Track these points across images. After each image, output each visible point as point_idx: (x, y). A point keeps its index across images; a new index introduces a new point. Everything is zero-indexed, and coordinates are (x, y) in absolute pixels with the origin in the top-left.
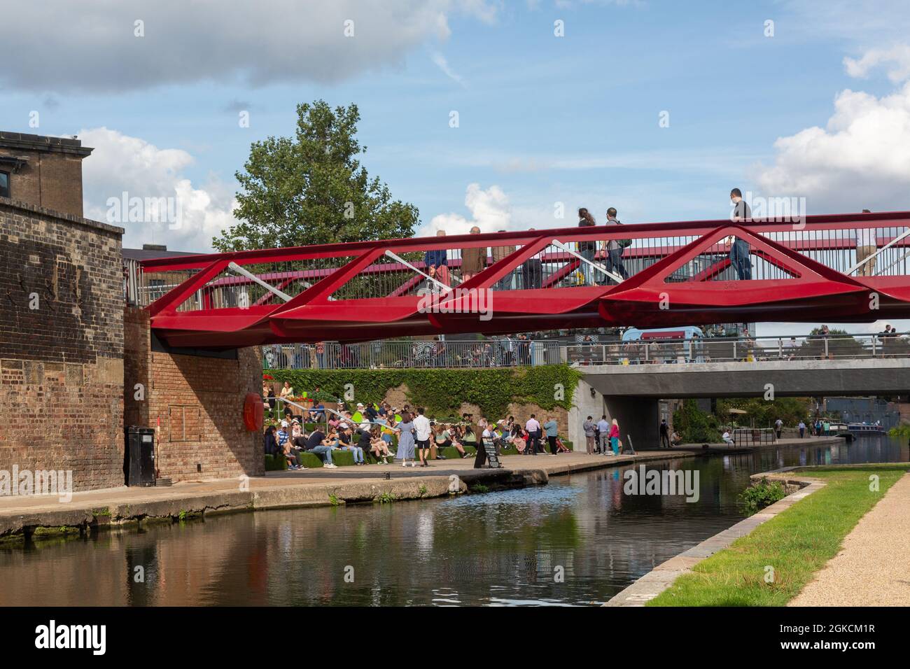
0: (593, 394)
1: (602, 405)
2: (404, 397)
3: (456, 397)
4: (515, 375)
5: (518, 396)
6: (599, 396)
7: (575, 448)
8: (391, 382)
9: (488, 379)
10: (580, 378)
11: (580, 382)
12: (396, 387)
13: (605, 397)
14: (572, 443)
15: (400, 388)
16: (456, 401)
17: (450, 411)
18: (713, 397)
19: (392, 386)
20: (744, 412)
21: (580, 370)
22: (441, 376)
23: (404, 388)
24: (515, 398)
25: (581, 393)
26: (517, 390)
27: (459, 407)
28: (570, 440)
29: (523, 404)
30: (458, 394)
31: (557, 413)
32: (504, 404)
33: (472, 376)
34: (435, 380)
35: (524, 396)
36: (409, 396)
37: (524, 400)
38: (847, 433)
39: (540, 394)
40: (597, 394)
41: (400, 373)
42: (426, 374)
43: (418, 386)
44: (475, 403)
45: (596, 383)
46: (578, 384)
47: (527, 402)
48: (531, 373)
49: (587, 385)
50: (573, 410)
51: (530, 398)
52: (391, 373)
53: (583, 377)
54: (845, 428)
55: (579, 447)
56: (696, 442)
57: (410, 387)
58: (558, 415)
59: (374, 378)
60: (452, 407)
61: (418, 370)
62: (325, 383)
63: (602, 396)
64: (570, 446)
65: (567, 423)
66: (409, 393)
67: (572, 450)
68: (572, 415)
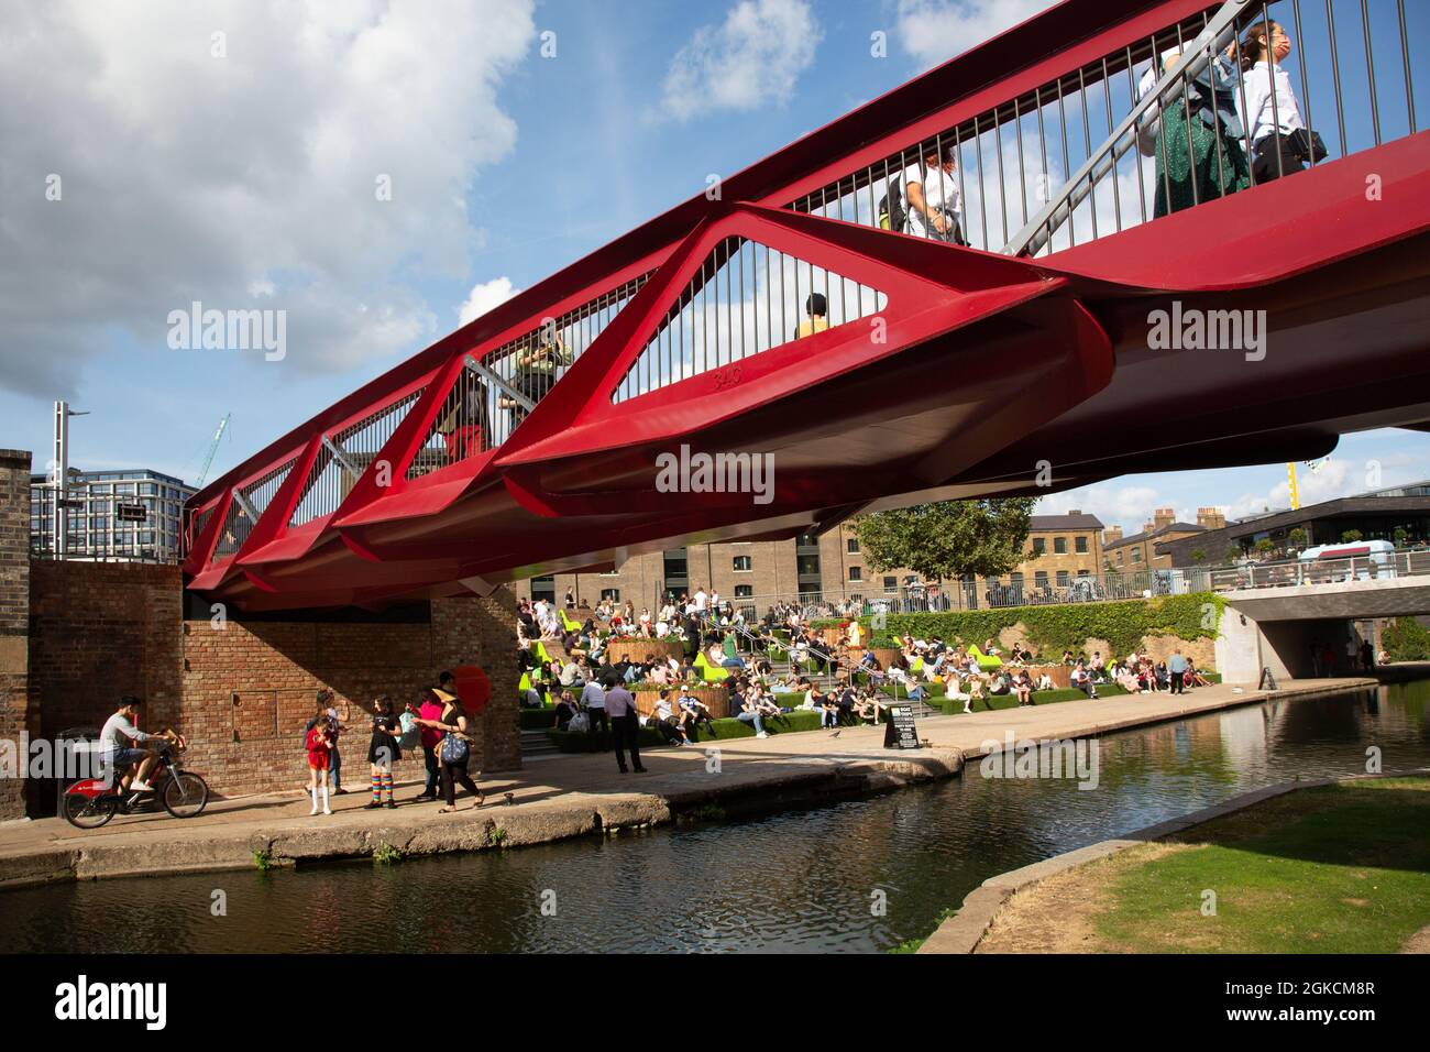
0: (1244, 622)
1: (1255, 632)
2: (1020, 636)
3: (1078, 633)
4: (1149, 606)
5: (1153, 627)
6: (1252, 623)
7: (1224, 680)
8: (1005, 622)
9: (1116, 612)
10: (1227, 604)
11: (1227, 609)
12: (1012, 625)
13: (1259, 623)
14: (1220, 675)
15: (1015, 627)
16: (1079, 637)
19: (1005, 625)
21: (1225, 596)
22: (1061, 612)
23: (1020, 626)
24: (1150, 630)
25: (1228, 621)
26: (1150, 621)
27: (1084, 642)
28: (1218, 672)
29: (1159, 636)
30: (1081, 629)
31: (1202, 643)
32: (1136, 637)
33: (1097, 610)
34: (1052, 617)
35: (1160, 628)
36: (1028, 635)
37: (1160, 631)
39: (1179, 625)
40: (1248, 620)
42: (1044, 610)
43: (1035, 623)
44: (1101, 638)
45: (1245, 608)
46: (1224, 612)
47: (1164, 634)
48: (1167, 603)
49: (1237, 612)
50: (1220, 639)
51: (1167, 629)
52: (1004, 612)
53: (1230, 604)
55: (1229, 679)
57: (1026, 625)
58: (1202, 645)
59: (985, 618)
60: (1075, 643)
61: (1036, 606)
62: (931, 625)
63: (1254, 624)
64: (1216, 679)
65: (1213, 654)
66: (1026, 631)
67: (1220, 682)
68: (1220, 645)
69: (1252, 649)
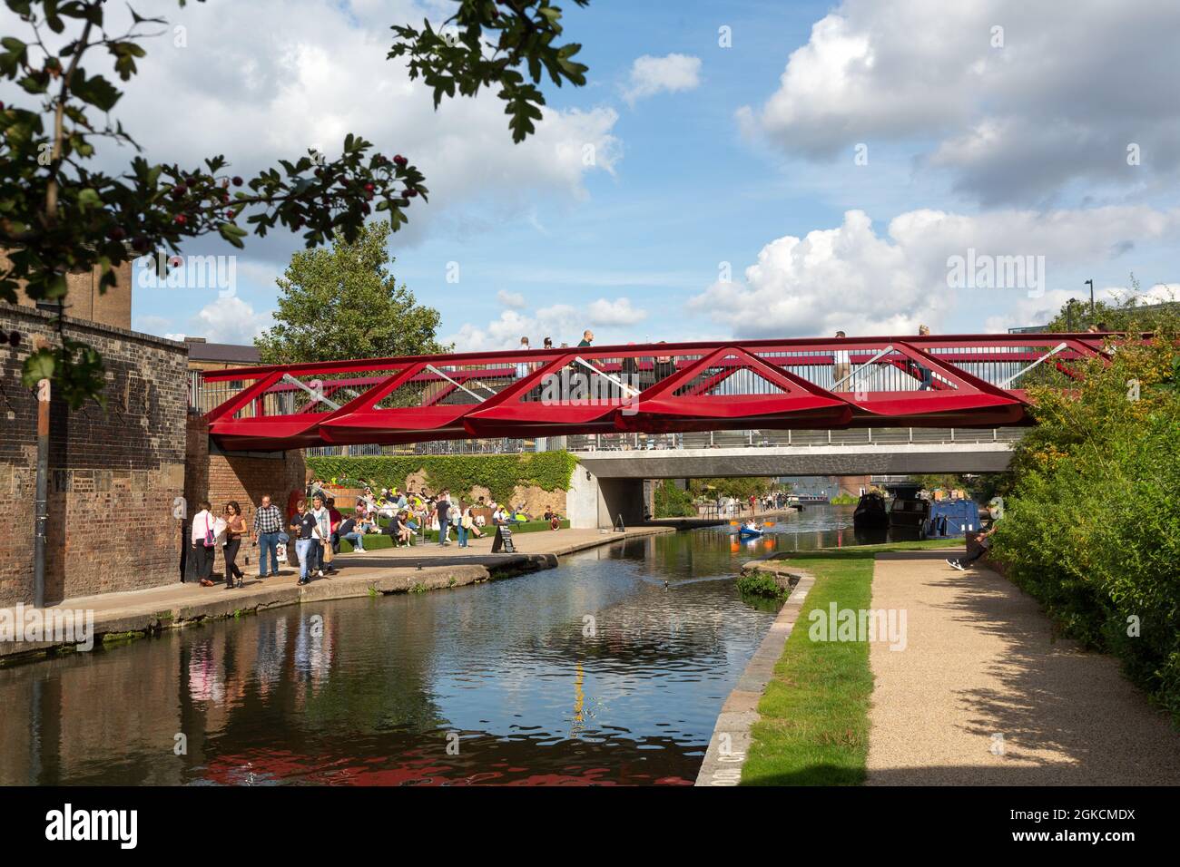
0: (589, 478)
1: (596, 487)
2: (422, 481)
3: (468, 481)
4: (521, 460)
5: (523, 479)
6: (594, 479)
7: (572, 526)
8: (412, 468)
9: (497, 464)
10: (578, 463)
11: (577, 465)
12: (416, 472)
13: (598, 478)
14: (569, 521)
15: (419, 473)
16: (468, 484)
17: (463, 493)
18: (688, 479)
19: (411, 471)
20: (714, 488)
21: (577, 456)
22: (456, 462)
23: (423, 473)
24: (520, 481)
25: (578, 476)
26: (522, 474)
27: (471, 489)
28: (568, 518)
29: (527, 486)
30: (470, 477)
31: (558, 493)
32: (511, 486)
33: (483, 461)
34: (449, 466)
35: (528, 480)
36: (427, 480)
38: (799, 504)
39: (542, 477)
40: (592, 476)
41: (420, 460)
42: (443, 459)
43: (436, 471)
44: (485, 486)
45: (591, 465)
46: (575, 468)
47: (531, 485)
48: (535, 458)
49: (584, 469)
50: (570, 491)
51: (534, 480)
52: (412, 459)
53: (581, 462)
54: (797, 499)
55: (575, 525)
56: (674, 515)
57: (428, 472)
58: (558, 496)
59: (396, 464)
60: (465, 490)
61: (436, 456)
62: (352, 469)
63: (596, 478)
64: (566, 524)
65: (565, 503)
66: (427, 477)
67: (569, 527)
68: (571, 496)
69: (593, 500)
